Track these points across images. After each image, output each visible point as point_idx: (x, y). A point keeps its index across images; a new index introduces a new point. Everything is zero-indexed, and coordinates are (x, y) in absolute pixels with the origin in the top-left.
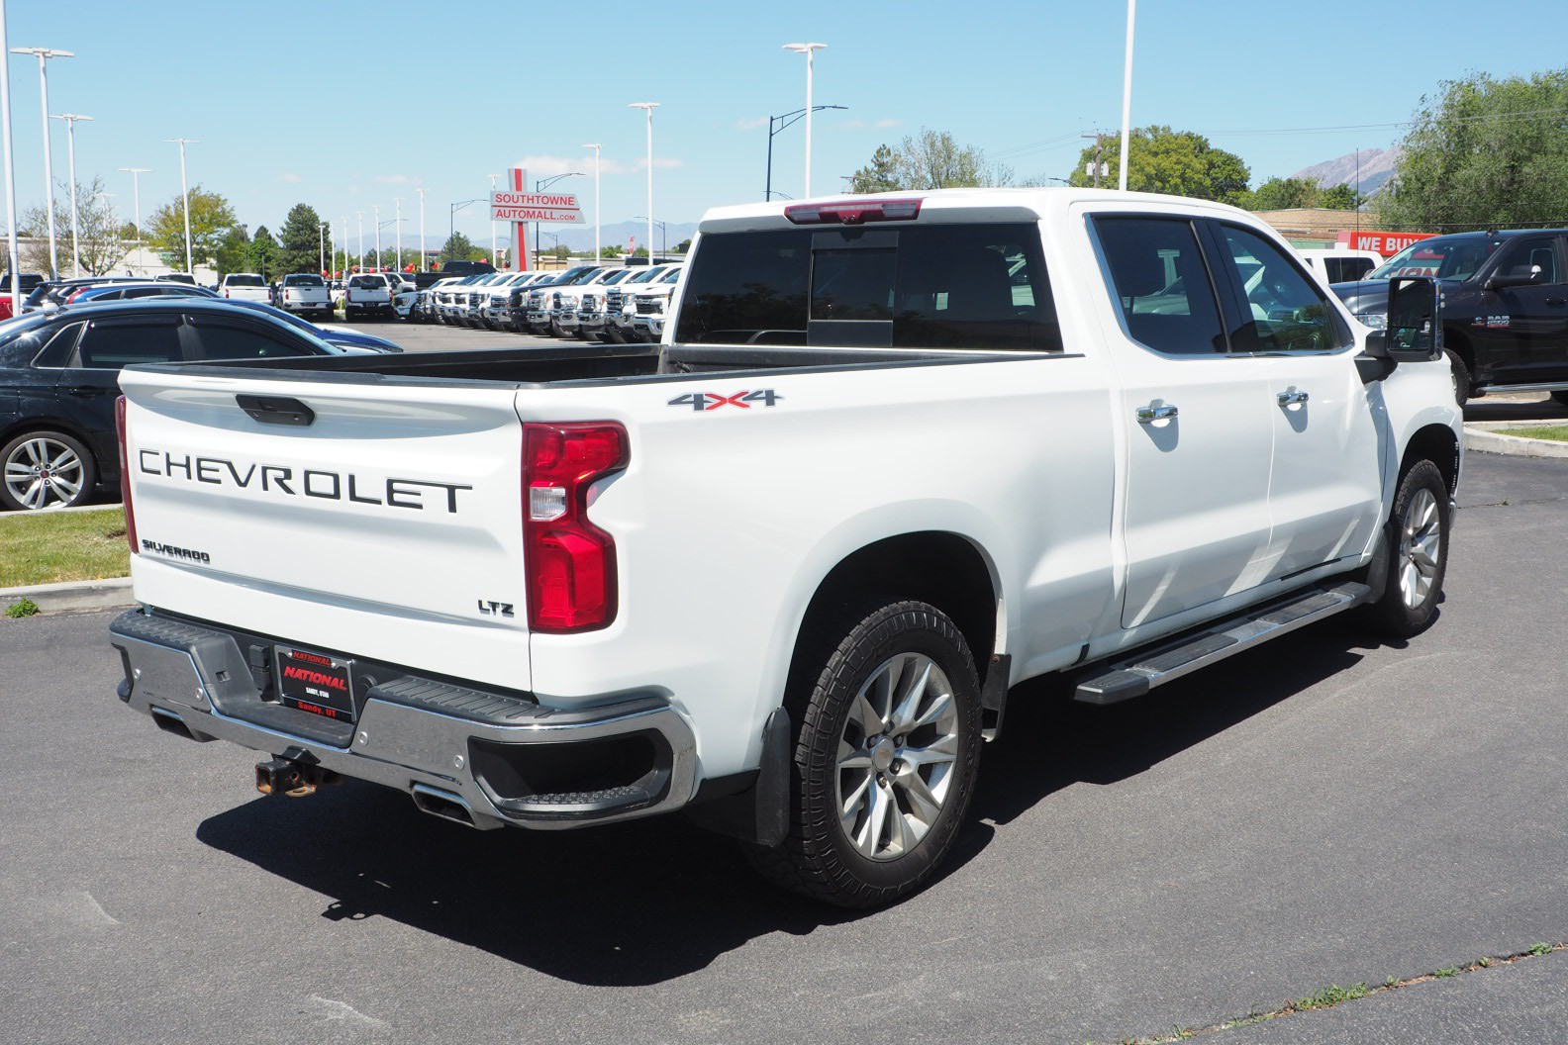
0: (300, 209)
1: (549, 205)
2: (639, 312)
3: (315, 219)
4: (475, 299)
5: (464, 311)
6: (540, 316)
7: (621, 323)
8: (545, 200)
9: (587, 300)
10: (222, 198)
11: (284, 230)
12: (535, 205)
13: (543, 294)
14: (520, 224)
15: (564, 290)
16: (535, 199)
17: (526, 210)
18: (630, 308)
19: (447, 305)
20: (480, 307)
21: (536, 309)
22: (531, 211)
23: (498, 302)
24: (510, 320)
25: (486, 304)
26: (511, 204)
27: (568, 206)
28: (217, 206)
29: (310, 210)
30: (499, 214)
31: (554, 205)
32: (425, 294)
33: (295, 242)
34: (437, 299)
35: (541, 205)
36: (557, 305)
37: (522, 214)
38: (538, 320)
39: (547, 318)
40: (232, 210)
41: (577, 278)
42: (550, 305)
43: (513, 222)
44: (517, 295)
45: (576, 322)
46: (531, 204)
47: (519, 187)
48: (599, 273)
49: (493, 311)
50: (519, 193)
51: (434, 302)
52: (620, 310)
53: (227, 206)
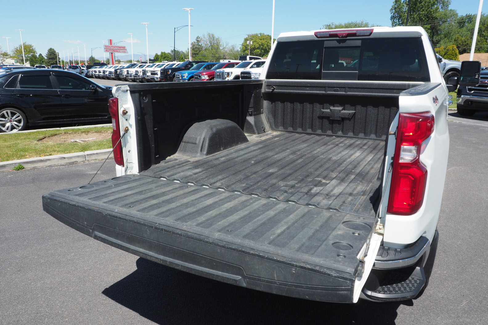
0: (51, 49)
1: (119, 49)
2: (151, 75)
3: (55, 52)
4: (104, 72)
5: (101, 75)
6: (123, 76)
7: (146, 78)
8: (118, 47)
9: (136, 72)
10: (32, 46)
11: (47, 55)
12: (115, 48)
13: (123, 71)
14: (112, 53)
15: (129, 69)
16: (115, 47)
17: (113, 50)
18: (149, 74)
19: (96, 73)
20: (106, 74)
21: (122, 74)
22: (114, 50)
23: (110, 73)
24: (114, 77)
25: (107, 73)
26: (109, 48)
27: (124, 49)
28: (31, 47)
29: (53, 49)
30: (106, 51)
31: (120, 49)
32: (90, 71)
33: (50, 58)
34: (93, 72)
35: (117, 48)
36: (128, 73)
37: (112, 51)
38: (122, 77)
39: (125, 77)
40: (35, 48)
41: (131, 66)
42: (126, 73)
43: (110, 53)
44: (116, 71)
45: (133, 77)
46: (114, 48)
47: (111, 44)
48: (138, 65)
49: (109, 75)
50: (111, 45)
51: (92, 72)
52: (146, 74)
53: (34, 48)
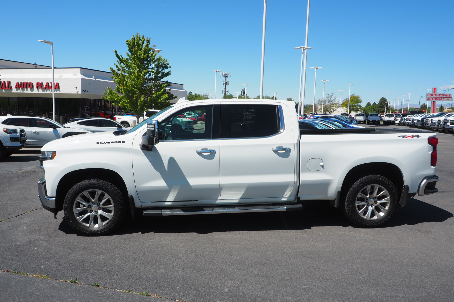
0: (383, 98)
1: (443, 97)
2: (451, 125)
3: (386, 101)
4: (413, 120)
5: (410, 123)
6: (427, 125)
7: (446, 127)
8: (442, 95)
9: (439, 121)
11: (378, 103)
12: (439, 97)
13: (429, 119)
14: (434, 101)
15: (434, 119)
16: (439, 95)
17: (436, 98)
18: (449, 124)
19: (407, 121)
20: (414, 122)
21: (427, 123)
22: (437, 98)
23: (418, 121)
24: (420, 125)
25: (416, 122)
26: (432, 96)
27: (448, 97)
29: (385, 99)
30: (428, 99)
31: (444, 97)
32: (403, 119)
33: (380, 106)
34: (405, 120)
35: (440, 96)
36: (432, 122)
37: (435, 99)
38: (427, 126)
39: (429, 125)
41: (440, 115)
42: (430, 122)
43: (432, 101)
44: (423, 119)
45: (436, 127)
46: (437, 96)
47: (434, 92)
48: (446, 114)
49: (417, 123)
50: (434, 94)
51: (404, 120)
52: (447, 124)
